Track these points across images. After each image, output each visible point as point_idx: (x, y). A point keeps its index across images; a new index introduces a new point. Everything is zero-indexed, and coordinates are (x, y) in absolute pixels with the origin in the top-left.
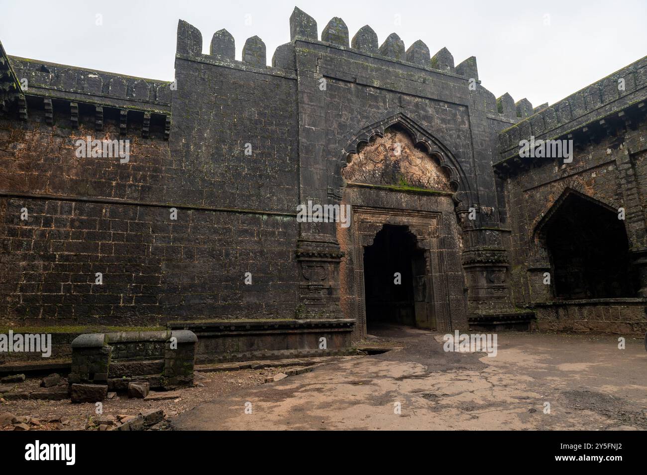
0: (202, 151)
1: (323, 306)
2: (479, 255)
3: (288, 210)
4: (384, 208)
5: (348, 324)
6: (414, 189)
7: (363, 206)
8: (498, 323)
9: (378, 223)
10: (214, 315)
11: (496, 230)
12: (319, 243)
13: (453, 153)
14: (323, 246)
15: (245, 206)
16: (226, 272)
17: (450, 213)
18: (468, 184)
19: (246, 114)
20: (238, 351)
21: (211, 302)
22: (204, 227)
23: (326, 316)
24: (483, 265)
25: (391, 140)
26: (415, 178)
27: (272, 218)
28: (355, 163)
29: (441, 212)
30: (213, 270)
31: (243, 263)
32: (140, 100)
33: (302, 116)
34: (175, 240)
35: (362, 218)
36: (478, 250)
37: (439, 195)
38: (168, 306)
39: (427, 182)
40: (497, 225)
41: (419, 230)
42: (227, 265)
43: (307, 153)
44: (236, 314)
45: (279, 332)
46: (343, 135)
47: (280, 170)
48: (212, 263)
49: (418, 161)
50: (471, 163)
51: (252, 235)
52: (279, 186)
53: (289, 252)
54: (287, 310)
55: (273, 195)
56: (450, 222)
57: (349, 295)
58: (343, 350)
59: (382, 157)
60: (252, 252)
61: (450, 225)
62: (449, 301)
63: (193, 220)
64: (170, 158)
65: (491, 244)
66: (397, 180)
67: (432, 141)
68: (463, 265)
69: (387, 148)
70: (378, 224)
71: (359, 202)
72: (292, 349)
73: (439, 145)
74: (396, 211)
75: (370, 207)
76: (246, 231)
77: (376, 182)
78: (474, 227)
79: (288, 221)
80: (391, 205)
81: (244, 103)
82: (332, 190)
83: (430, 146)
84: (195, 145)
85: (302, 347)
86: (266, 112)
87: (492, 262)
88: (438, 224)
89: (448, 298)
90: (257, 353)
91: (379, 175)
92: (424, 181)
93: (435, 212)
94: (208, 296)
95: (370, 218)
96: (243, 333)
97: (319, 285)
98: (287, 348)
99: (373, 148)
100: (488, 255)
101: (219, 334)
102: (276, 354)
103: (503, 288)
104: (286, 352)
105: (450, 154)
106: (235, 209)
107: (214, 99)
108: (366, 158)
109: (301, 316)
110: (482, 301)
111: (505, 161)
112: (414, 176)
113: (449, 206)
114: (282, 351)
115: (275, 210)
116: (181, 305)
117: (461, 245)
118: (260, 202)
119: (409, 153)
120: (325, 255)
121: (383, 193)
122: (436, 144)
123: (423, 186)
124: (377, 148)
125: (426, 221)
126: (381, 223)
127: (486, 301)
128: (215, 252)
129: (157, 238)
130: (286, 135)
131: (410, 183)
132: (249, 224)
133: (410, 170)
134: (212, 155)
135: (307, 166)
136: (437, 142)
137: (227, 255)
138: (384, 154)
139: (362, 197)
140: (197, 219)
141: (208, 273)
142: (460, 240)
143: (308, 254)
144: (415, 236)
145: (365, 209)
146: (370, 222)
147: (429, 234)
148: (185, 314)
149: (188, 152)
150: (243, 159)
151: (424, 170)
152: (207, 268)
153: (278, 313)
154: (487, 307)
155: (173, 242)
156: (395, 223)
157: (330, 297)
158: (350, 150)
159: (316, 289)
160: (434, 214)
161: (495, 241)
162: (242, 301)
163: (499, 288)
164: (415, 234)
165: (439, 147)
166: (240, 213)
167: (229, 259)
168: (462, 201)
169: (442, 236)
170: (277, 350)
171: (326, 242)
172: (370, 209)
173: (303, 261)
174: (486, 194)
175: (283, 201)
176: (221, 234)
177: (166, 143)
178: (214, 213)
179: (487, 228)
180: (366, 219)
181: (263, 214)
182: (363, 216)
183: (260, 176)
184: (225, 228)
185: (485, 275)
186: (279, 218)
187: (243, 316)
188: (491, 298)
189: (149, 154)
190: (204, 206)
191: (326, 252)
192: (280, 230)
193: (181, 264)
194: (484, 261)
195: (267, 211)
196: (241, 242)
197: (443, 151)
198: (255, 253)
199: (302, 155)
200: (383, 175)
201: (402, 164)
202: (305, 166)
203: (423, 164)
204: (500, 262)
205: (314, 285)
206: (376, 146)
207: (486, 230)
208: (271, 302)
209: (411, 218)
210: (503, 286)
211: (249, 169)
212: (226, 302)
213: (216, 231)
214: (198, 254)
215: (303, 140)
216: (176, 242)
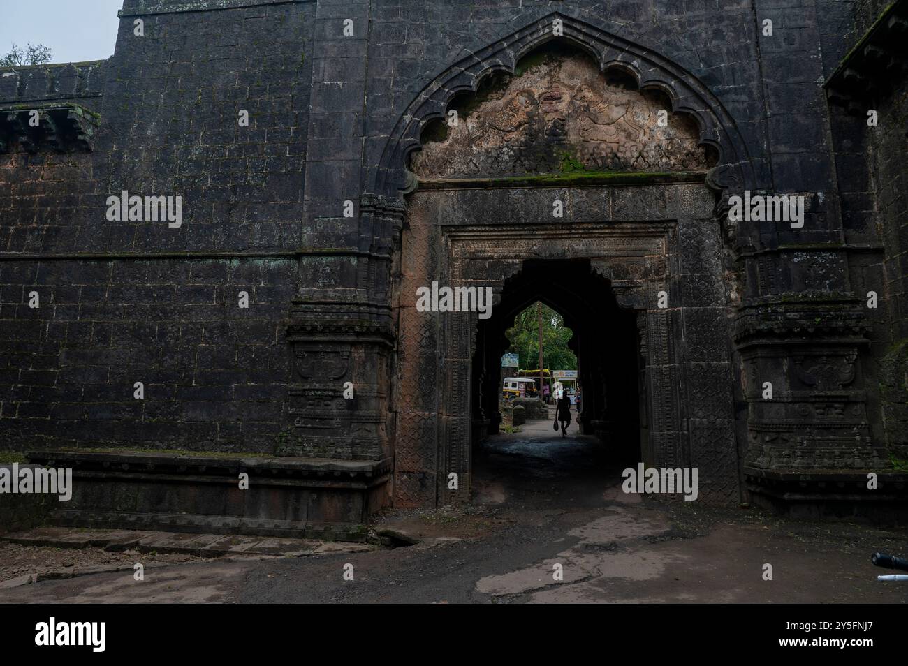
0: (140, 161)
1: (334, 432)
2: (767, 317)
3: (280, 247)
4: (519, 225)
5: (352, 475)
6: (600, 175)
7: (467, 226)
8: (798, 497)
9: (511, 258)
10: (132, 440)
11: (825, 250)
12: (330, 307)
13: (698, 76)
14: (338, 312)
15: (202, 245)
16: (157, 365)
17: (702, 220)
18: (744, 143)
19: (219, 84)
20: (132, 510)
21: (128, 416)
22: (131, 289)
23: (333, 453)
24: (777, 341)
25: (547, 79)
26: (604, 150)
27: (247, 264)
28: (456, 140)
29: (676, 221)
30: (136, 361)
31: (187, 348)
32: (62, 95)
33: (319, 64)
34: (86, 312)
35: (472, 250)
36: (766, 305)
37: (669, 180)
38: (63, 422)
39: (636, 154)
40: (834, 236)
41: (618, 265)
42: (160, 353)
43: (322, 132)
44: (167, 440)
45: (209, 480)
46: (406, 86)
47: (270, 173)
48: (136, 349)
49: (616, 113)
50: (755, 92)
51: (209, 297)
52: (266, 202)
53: (274, 325)
54: (261, 437)
55: (254, 222)
56: (700, 242)
57: (423, 409)
58: (337, 528)
59: (521, 117)
60: (205, 329)
61: (699, 248)
62: (688, 430)
63: (114, 278)
64: (90, 179)
65: (808, 286)
66: (556, 160)
67: (644, 59)
68: (738, 342)
69: (536, 97)
70: (510, 261)
71: (459, 217)
72: (232, 515)
73: (662, 64)
74: (551, 230)
75: (485, 226)
76: (199, 291)
77: (501, 173)
78: (758, 246)
79: (279, 268)
80: (536, 217)
81: (217, 65)
82: (370, 197)
83: (639, 72)
84: (131, 151)
85: (254, 514)
86: (255, 73)
87: (804, 332)
88: (668, 251)
89: (685, 424)
90: (164, 517)
91: (510, 156)
92: (628, 154)
93: (659, 222)
94: (124, 406)
95: (488, 249)
96: (143, 477)
97: (325, 390)
98: (224, 514)
99: (501, 102)
100: (792, 315)
101: (104, 475)
102: (196, 523)
103: (847, 402)
104: (217, 521)
105: (691, 81)
106: (185, 252)
107: (169, 70)
108: (482, 126)
109: (281, 450)
110: (774, 436)
111: (847, 65)
112: (603, 146)
113: (699, 203)
114: (211, 518)
115: (254, 248)
116: (82, 420)
117: (733, 295)
118: (229, 236)
119: (594, 98)
120: (339, 328)
121: (516, 194)
122: (654, 65)
123: (625, 166)
124: (512, 100)
125: (637, 244)
126: (516, 257)
127: (785, 436)
128: (142, 331)
129: (60, 310)
130: (288, 107)
131: (591, 164)
132: (207, 277)
133: (593, 135)
134: (156, 164)
135: (322, 157)
136: (654, 59)
137: (163, 334)
138: (528, 109)
139: (465, 207)
140: (121, 275)
141: (128, 366)
142: (732, 283)
143: (303, 328)
144: (608, 282)
145: (473, 231)
146: (491, 258)
147: (646, 274)
148: (87, 436)
149: (119, 165)
150: (207, 163)
151: (631, 130)
152: (128, 358)
153: (242, 443)
154: (786, 452)
155: (82, 316)
156: (551, 255)
157: (351, 414)
158: (428, 112)
159: (320, 398)
160: (659, 227)
161: (825, 277)
162: (180, 416)
163: (829, 402)
164: (606, 275)
165: (662, 69)
166: (191, 258)
167: (165, 342)
168: (727, 188)
169: (678, 275)
170: (203, 514)
171: (345, 304)
172: (487, 231)
173: (298, 342)
174: (797, 161)
175: (272, 230)
176: (157, 298)
177: (88, 157)
178: (148, 263)
179: (795, 247)
180: (481, 251)
181: (231, 258)
182: (473, 247)
183: (234, 189)
184: (164, 288)
185: (785, 368)
186: (260, 262)
187: (180, 445)
188: (802, 427)
189: (64, 177)
190: (134, 252)
191: (340, 324)
192: (262, 284)
193: (88, 351)
194: (777, 331)
195: (240, 251)
196: (190, 309)
197: (675, 77)
198: (211, 331)
199: (314, 138)
200: (518, 157)
201: (571, 125)
202: (316, 159)
203: (628, 117)
204: (834, 332)
205: (314, 390)
206: (508, 97)
207: (790, 252)
208: (233, 421)
209: (595, 241)
210: (847, 397)
211: (214, 179)
212: (154, 417)
213: (148, 294)
214: (116, 335)
215: (316, 109)
216: (86, 315)
